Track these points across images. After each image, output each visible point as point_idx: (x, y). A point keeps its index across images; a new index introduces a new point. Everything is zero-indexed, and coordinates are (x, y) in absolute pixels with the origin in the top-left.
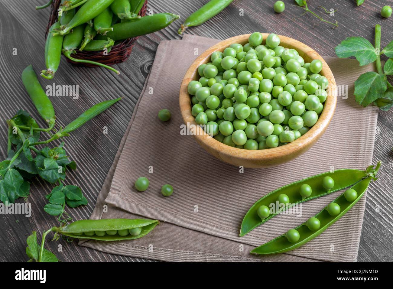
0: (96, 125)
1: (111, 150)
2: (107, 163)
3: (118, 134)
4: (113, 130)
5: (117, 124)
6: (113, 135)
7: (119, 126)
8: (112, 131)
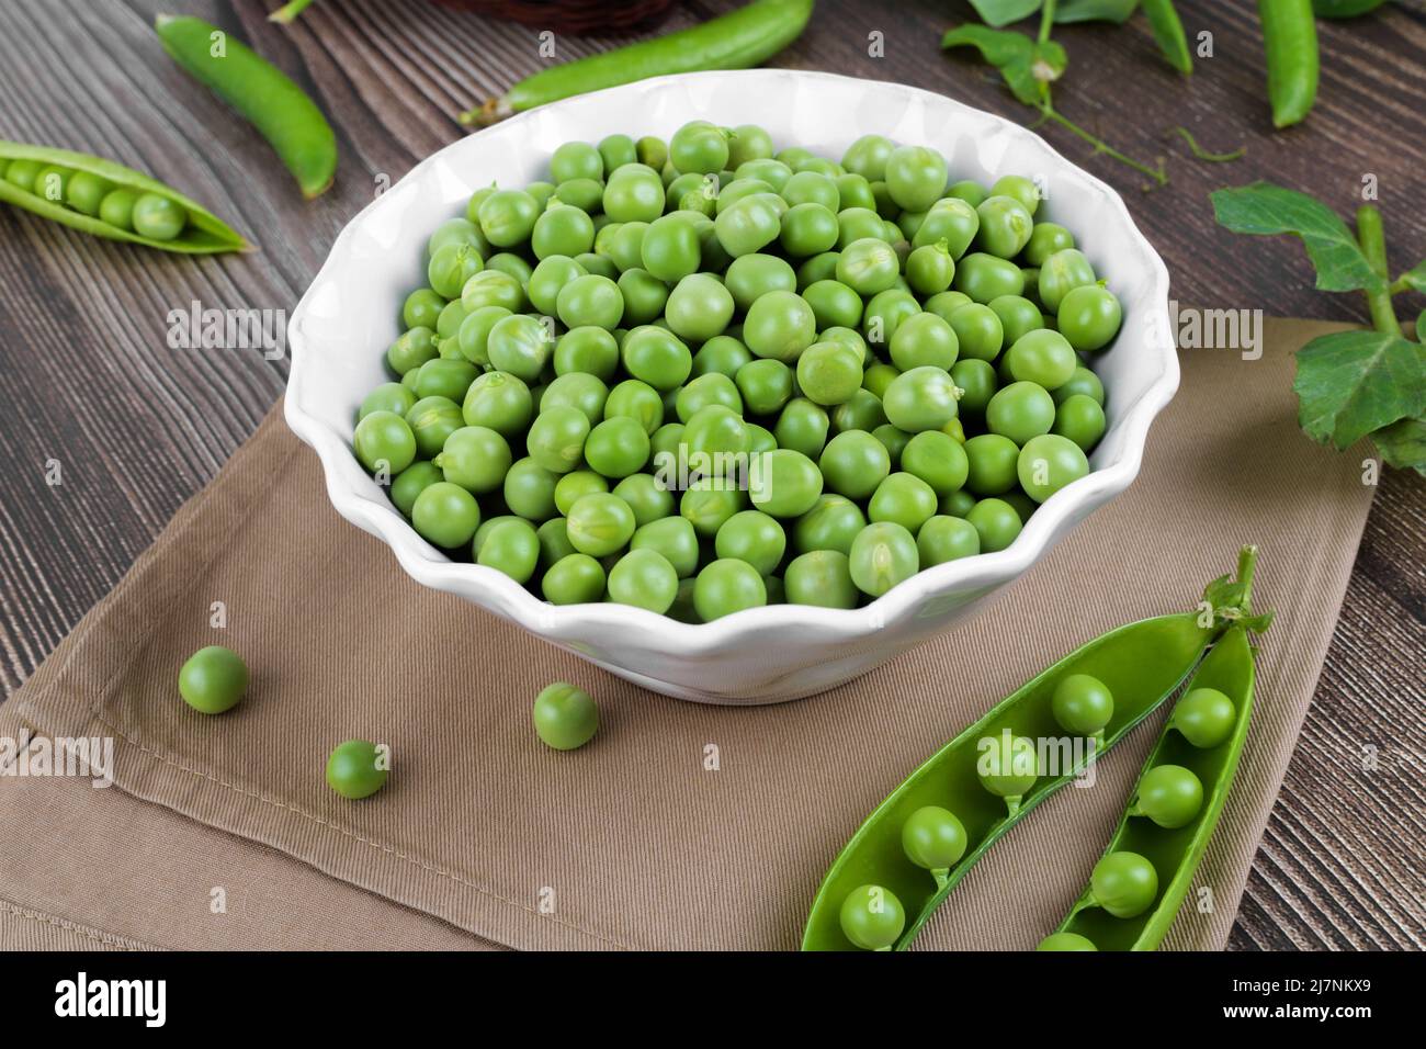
0: (92, 439)
1: (126, 541)
2: (91, 589)
3: (177, 486)
4: (159, 468)
5: (186, 448)
6: (155, 484)
7: (191, 455)
8: (156, 471)
